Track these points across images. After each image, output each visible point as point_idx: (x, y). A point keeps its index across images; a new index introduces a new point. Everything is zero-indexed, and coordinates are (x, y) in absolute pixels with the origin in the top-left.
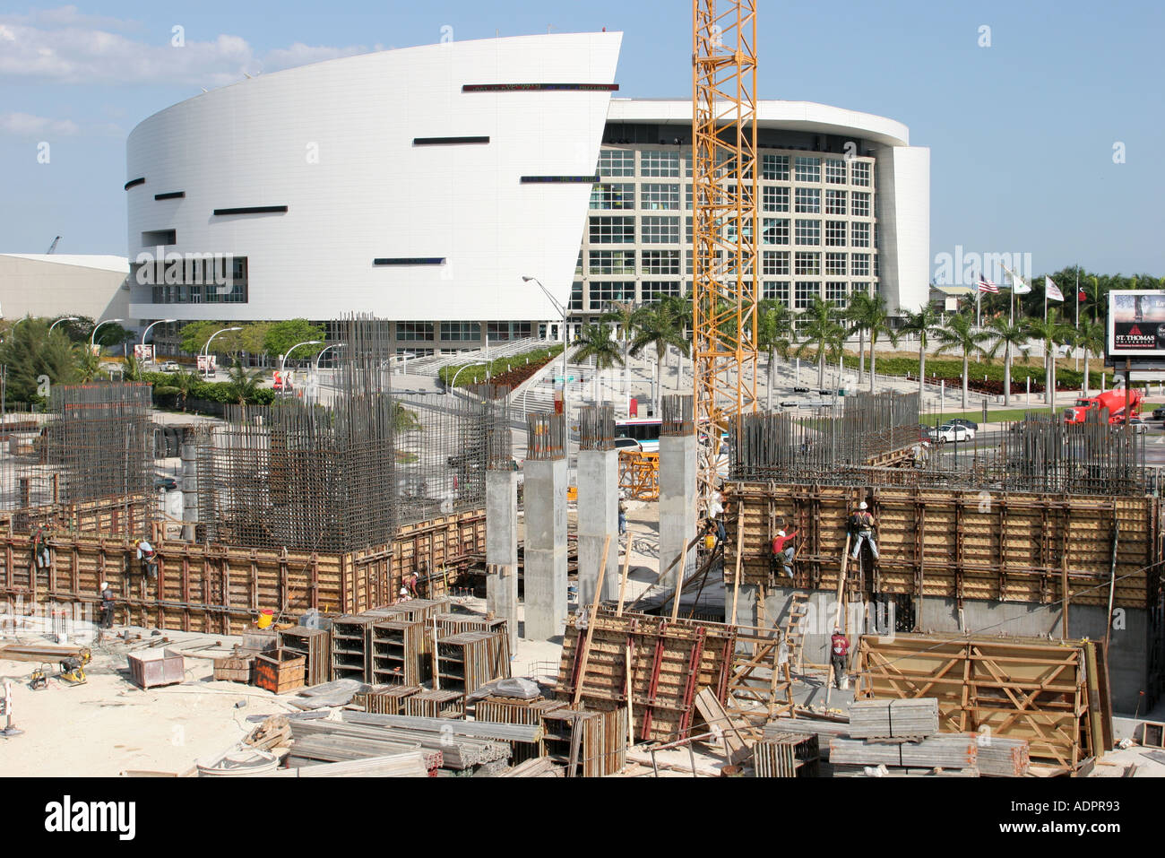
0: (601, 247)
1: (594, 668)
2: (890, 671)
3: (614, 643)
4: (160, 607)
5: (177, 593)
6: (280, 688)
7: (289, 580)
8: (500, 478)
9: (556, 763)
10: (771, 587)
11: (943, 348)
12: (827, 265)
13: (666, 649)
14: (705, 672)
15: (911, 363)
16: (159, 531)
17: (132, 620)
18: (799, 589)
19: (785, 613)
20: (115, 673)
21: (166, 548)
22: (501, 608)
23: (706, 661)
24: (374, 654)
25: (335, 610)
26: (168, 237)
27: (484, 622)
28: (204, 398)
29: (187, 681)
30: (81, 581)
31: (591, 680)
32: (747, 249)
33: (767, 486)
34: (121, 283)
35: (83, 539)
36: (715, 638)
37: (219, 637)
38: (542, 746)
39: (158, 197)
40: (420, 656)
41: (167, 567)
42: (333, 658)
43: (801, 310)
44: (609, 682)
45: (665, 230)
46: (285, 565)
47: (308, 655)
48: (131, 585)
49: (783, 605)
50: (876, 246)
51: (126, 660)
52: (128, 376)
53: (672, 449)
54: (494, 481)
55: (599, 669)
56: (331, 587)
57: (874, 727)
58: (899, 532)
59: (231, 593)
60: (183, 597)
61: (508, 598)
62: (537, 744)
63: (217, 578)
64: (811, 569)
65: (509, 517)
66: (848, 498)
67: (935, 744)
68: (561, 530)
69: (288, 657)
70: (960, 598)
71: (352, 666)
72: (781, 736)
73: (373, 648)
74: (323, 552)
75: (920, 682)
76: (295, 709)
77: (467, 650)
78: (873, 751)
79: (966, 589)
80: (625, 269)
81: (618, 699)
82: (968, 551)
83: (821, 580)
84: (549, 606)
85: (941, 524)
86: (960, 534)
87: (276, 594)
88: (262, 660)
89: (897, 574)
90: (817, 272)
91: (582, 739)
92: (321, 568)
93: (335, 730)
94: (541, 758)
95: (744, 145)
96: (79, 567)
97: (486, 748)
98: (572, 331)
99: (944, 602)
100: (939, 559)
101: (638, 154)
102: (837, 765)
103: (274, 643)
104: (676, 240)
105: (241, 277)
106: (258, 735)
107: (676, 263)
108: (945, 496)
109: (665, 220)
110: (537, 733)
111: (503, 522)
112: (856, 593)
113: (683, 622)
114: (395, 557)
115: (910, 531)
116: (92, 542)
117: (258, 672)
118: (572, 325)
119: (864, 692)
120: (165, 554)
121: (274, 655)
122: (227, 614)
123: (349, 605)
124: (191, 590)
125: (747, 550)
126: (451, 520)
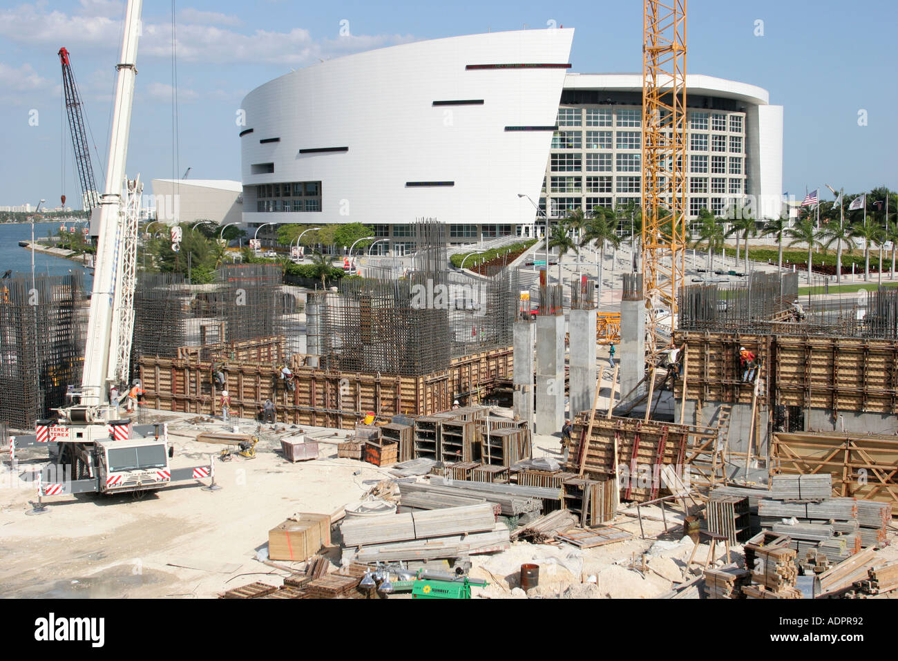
0: (558, 174)
1: (592, 453)
2: (793, 456)
3: (606, 436)
4: (296, 410)
5: (308, 401)
6: (381, 463)
7: (382, 393)
8: (523, 328)
9: (573, 513)
10: (706, 401)
11: (793, 243)
12: (712, 187)
13: (641, 440)
14: (667, 456)
15: (771, 253)
16: (295, 361)
17: (278, 418)
18: (726, 403)
19: (715, 418)
20: (272, 452)
21: (300, 371)
22: (522, 413)
23: (668, 448)
24: (443, 442)
25: (412, 413)
26: (269, 168)
27: (513, 422)
28: (297, 275)
29: (320, 457)
30: (245, 392)
31: (591, 460)
32: (679, 176)
33: (704, 334)
34: (235, 198)
35: (246, 365)
36: (674, 434)
37: (335, 430)
38: (563, 503)
39: (262, 142)
40: (472, 443)
41: (300, 384)
42: (415, 444)
43: (695, 217)
44: (603, 461)
45: (602, 163)
46: (379, 383)
47: (399, 442)
48: (277, 395)
49: (714, 412)
50: (746, 173)
51: (280, 444)
52: (246, 260)
53: (629, 309)
54: (519, 329)
55: (596, 453)
56: (409, 398)
57: (789, 492)
58: (794, 365)
59: (343, 402)
60: (311, 404)
61: (527, 406)
62: (560, 500)
63: (334, 391)
64: (733, 389)
65: (528, 354)
66: (759, 342)
67: (830, 504)
68: (560, 362)
69: (386, 443)
70: (835, 410)
71: (428, 449)
72: (723, 498)
73: (442, 438)
74: (404, 375)
75: (814, 464)
76: (394, 477)
77: (506, 439)
78: (789, 508)
79: (840, 404)
80: (575, 189)
81: (609, 473)
82: (841, 378)
83: (740, 397)
84: (553, 412)
85: (822, 360)
86: (836, 366)
87: (373, 402)
88: (370, 445)
89: (792, 393)
90: (705, 191)
91: (590, 498)
92: (403, 386)
93: (429, 489)
94: (562, 510)
95: (678, 106)
96: (243, 384)
97: (528, 503)
98: (539, 231)
99: (824, 412)
100: (821, 384)
101: (584, 111)
102: (764, 517)
103: (376, 434)
104: (609, 169)
105: (317, 194)
106: (375, 492)
107: (609, 185)
108: (826, 341)
109: (602, 156)
110: (560, 494)
111: (524, 357)
112: (764, 405)
113: (652, 423)
114: (450, 379)
115: (801, 364)
116: (252, 367)
117: (367, 453)
118: (539, 227)
119: (775, 470)
120: (300, 376)
121: (377, 441)
122: (340, 415)
123: (421, 410)
124: (317, 399)
125: (690, 376)
126: (482, 355)
